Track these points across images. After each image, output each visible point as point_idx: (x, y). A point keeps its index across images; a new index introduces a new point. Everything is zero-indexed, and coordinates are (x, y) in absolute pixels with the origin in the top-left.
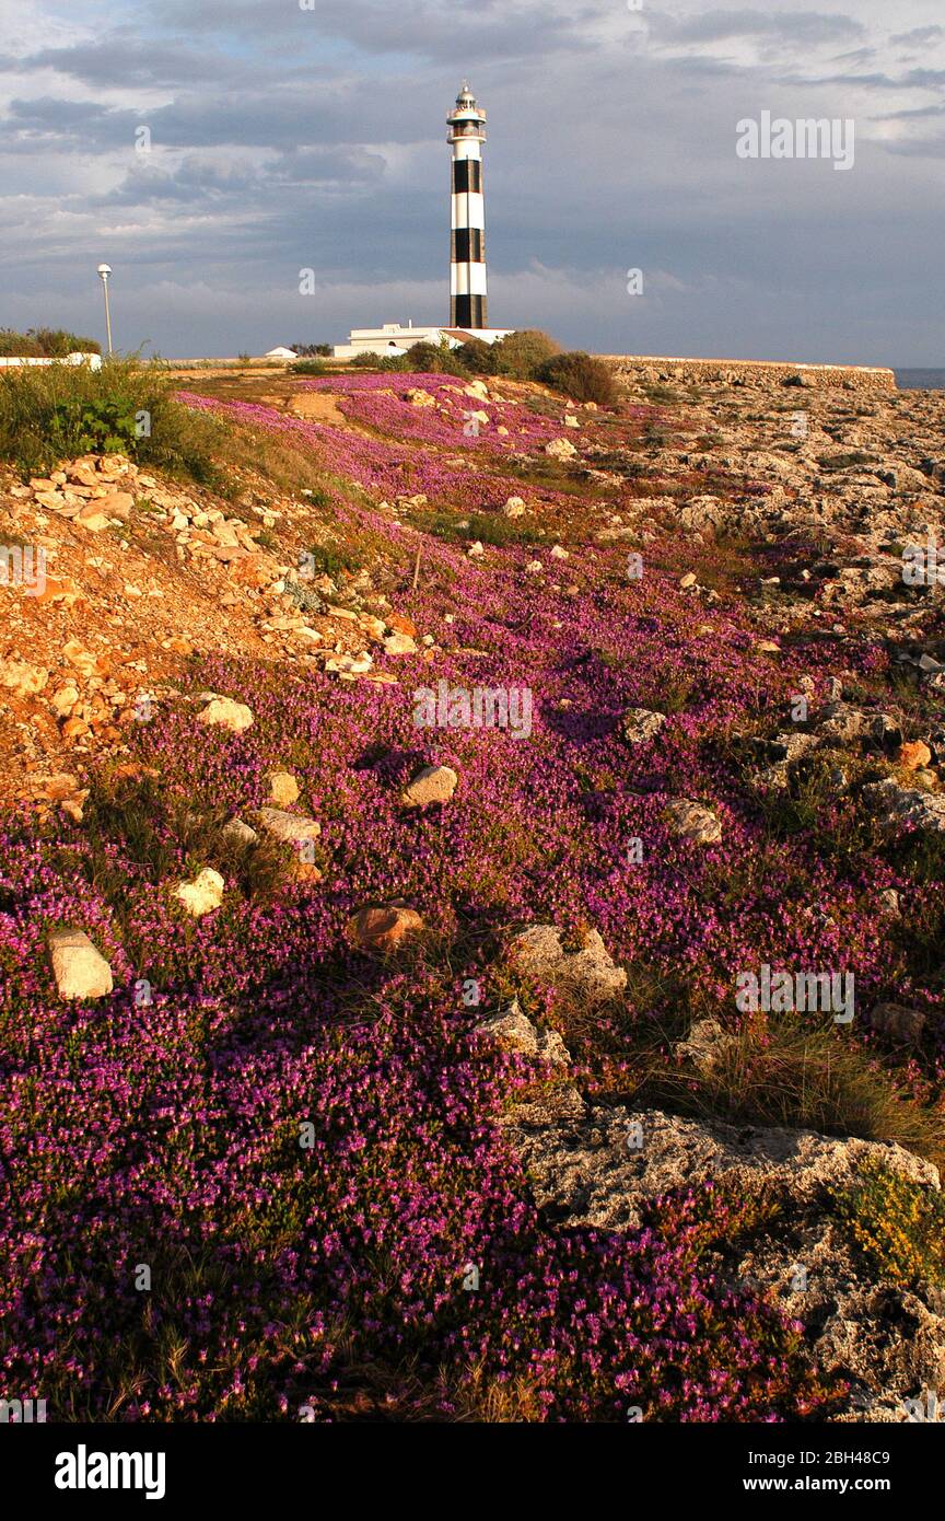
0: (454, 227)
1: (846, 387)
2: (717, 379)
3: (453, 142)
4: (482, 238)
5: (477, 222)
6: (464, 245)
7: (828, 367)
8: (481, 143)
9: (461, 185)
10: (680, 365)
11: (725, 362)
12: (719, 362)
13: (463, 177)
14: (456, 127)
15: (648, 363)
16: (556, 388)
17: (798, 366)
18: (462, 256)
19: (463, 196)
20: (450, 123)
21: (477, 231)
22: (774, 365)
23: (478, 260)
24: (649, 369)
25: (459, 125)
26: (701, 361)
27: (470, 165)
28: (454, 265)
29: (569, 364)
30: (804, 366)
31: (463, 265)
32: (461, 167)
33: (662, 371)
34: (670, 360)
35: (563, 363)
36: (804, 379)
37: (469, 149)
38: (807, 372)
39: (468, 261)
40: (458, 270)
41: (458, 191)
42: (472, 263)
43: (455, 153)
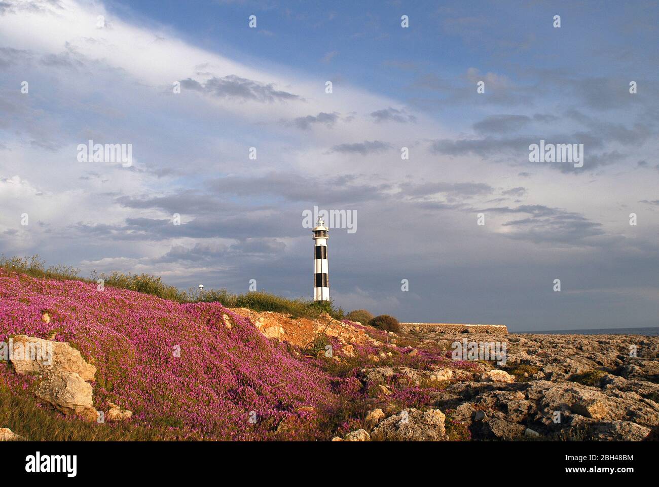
0: (315, 273)
1: (487, 332)
2: (434, 331)
3: (315, 239)
4: (327, 277)
5: (325, 270)
6: (320, 280)
7: (479, 325)
8: (327, 239)
9: (318, 256)
10: (418, 326)
11: (436, 324)
12: (434, 324)
13: (319, 253)
14: (316, 233)
15: (405, 325)
16: (378, 328)
17: (467, 325)
18: (319, 284)
19: (319, 260)
20: (313, 232)
21: (325, 274)
22: (457, 325)
23: (326, 286)
24: (405, 327)
25: (318, 233)
26: (426, 324)
27: (322, 248)
28: (315, 288)
29: (383, 319)
30: (470, 325)
31: (320, 288)
32: (318, 249)
33: (411, 328)
34: (414, 324)
35: (380, 319)
36: (470, 330)
37: (322, 242)
38: (470, 327)
39: (322, 287)
40: (317, 291)
41: (317, 258)
42: (323, 288)
43: (316, 243)
